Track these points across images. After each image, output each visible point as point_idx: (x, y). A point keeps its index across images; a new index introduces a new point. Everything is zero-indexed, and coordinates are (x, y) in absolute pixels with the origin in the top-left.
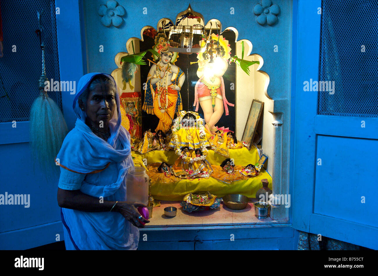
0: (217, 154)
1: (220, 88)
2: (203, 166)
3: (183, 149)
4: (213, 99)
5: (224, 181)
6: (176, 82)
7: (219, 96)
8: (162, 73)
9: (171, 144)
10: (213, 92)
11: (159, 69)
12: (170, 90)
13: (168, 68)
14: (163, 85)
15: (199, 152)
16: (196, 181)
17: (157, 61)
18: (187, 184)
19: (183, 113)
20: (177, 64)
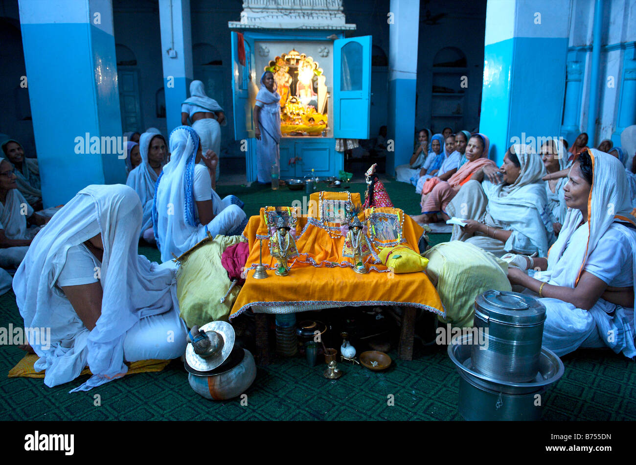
0: (307, 117)
1: (310, 86)
2: (300, 121)
3: (291, 113)
4: (306, 91)
5: (309, 126)
6: (287, 82)
7: (309, 89)
8: (280, 77)
9: (285, 112)
10: (306, 88)
11: (279, 75)
12: (284, 86)
13: (283, 75)
14: (281, 83)
15: (298, 115)
16: (296, 126)
17: (278, 71)
18: (292, 127)
19: (291, 97)
20: (288, 72)
